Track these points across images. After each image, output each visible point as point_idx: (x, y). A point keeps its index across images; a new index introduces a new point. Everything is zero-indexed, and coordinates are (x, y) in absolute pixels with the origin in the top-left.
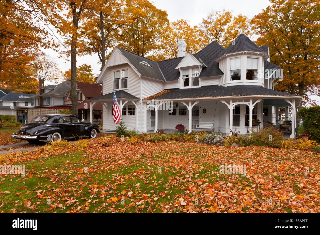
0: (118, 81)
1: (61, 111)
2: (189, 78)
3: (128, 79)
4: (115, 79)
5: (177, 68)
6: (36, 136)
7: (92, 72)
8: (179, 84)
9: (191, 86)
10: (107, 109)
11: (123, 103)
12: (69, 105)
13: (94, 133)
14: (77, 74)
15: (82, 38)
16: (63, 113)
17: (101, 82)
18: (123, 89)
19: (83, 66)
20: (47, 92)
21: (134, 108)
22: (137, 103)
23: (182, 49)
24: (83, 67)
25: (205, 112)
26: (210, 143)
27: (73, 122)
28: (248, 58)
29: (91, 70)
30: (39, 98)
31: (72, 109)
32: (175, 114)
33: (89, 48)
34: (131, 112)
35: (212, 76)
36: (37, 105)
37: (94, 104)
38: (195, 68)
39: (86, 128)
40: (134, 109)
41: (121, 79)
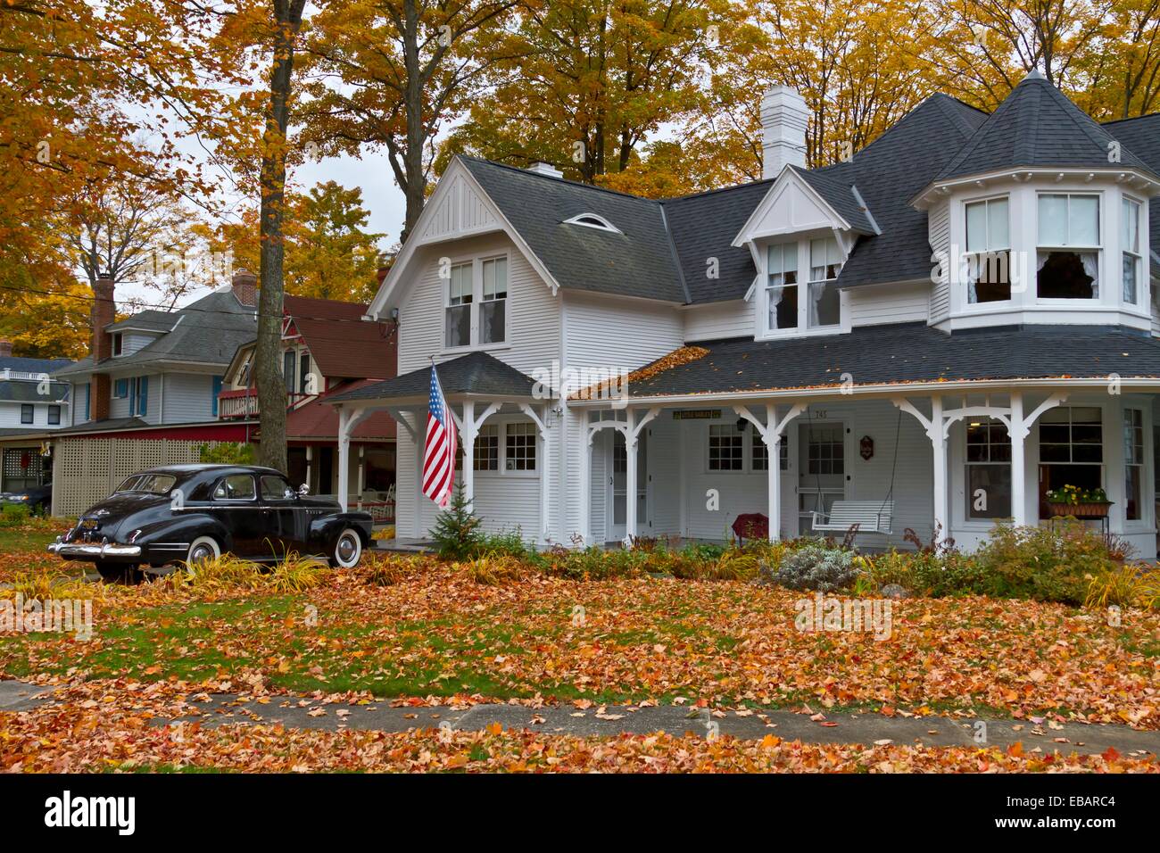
0: (467, 310)
1: (203, 452)
2: (795, 288)
3: (508, 301)
4: (454, 301)
5: (738, 242)
6: (138, 545)
7: (365, 224)
8: (749, 319)
9: (805, 328)
10: (414, 440)
11: (477, 415)
12: (241, 417)
13: (350, 546)
14: (288, 238)
15: (314, 74)
16: (214, 461)
17: (391, 313)
18: (488, 347)
19: (321, 193)
20: (133, 346)
21: (534, 437)
22: (546, 413)
23: (783, 138)
24: (319, 199)
25: (872, 455)
26: (794, 581)
27: (268, 499)
28: (1040, 196)
29: (362, 215)
30: (94, 383)
31: (258, 442)
32: (738, 465)
33: (349, 123)
34: (521, 453)
35: (893, 278)
36: (81, 419)
37: (355, 417)
38: (823, 239)
39: (318, 525)
40: (532, 440)
41: (478, 299)
